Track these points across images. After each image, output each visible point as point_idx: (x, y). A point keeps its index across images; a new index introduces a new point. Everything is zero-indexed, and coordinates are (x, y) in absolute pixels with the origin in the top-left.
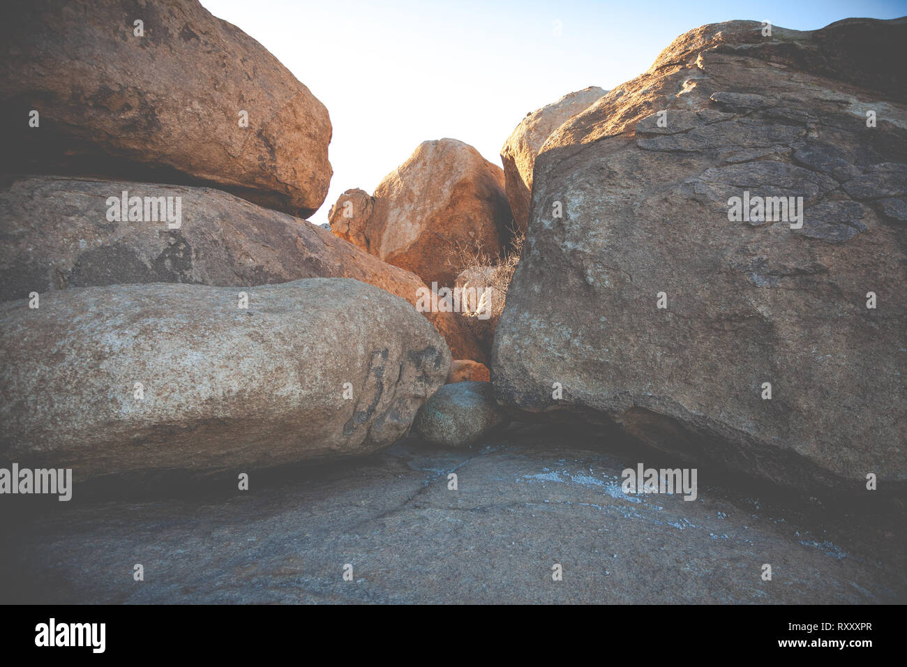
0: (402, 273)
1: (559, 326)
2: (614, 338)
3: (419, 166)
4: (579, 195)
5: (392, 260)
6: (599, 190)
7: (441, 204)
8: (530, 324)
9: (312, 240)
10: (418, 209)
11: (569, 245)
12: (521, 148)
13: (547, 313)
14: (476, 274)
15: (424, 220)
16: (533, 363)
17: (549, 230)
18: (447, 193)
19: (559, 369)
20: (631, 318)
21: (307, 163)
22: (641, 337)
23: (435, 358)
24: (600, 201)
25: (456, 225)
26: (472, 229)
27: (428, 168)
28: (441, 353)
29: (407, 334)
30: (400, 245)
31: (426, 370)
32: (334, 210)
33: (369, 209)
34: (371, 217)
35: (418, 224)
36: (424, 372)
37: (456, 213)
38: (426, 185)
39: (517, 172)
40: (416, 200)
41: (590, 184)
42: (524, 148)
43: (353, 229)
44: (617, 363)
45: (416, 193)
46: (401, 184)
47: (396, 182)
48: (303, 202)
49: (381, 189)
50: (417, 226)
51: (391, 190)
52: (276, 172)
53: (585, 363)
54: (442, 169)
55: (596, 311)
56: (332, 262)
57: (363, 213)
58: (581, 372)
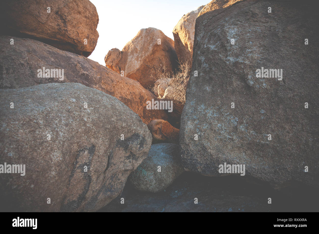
0: (131, 81)
1: (227, 116)
2: (272, 126)
3: (140, 38)
4: (234, 28)
5: (129, 76)
6: (247, 25)
7: (148, 53)
8: (206, 113)
9: (85, 65)
10: (139, 55)
11: (231, 59)
12: (181, 29)
13: (218, 106)
14: (163, 81)
15: (142, 60)
16: (211, 142)
17: (214, 51)
18: (151, 49)
19: (229, 147)
20: (286, 111)
21: (84, 30)
22: (295, 126)
23: (139, 142)
24: (250, 30)
25: (155, 62)
26: (161, 63)
27: (143, 39)
28: (144, 138)
29: (115, 128)
30: (132, 70)
31: (132, 151)
32: (107, 57)
33: (120, 56)
34: (121, 59)
35: (139, 61)
36: (131, 153)
37: (155, 57)
38: (142, 46)
39: (180, 39)
40: (138, 52)
41: (240, 22)
42: (183, 28)
43: (114, 64)
44: (275, 145)
45: (138, 49)
46: (133, 46)
47: (131, 45)
48: (84, 49)
49: (125, 48)
50: (139, 62)
51: (129, 48)
52: (68, 32)
53: (250, 144)
54: (149, 40)
55: (257, 105)
56: (95, 76)
57: (118, 58)
58: (246, 150)
